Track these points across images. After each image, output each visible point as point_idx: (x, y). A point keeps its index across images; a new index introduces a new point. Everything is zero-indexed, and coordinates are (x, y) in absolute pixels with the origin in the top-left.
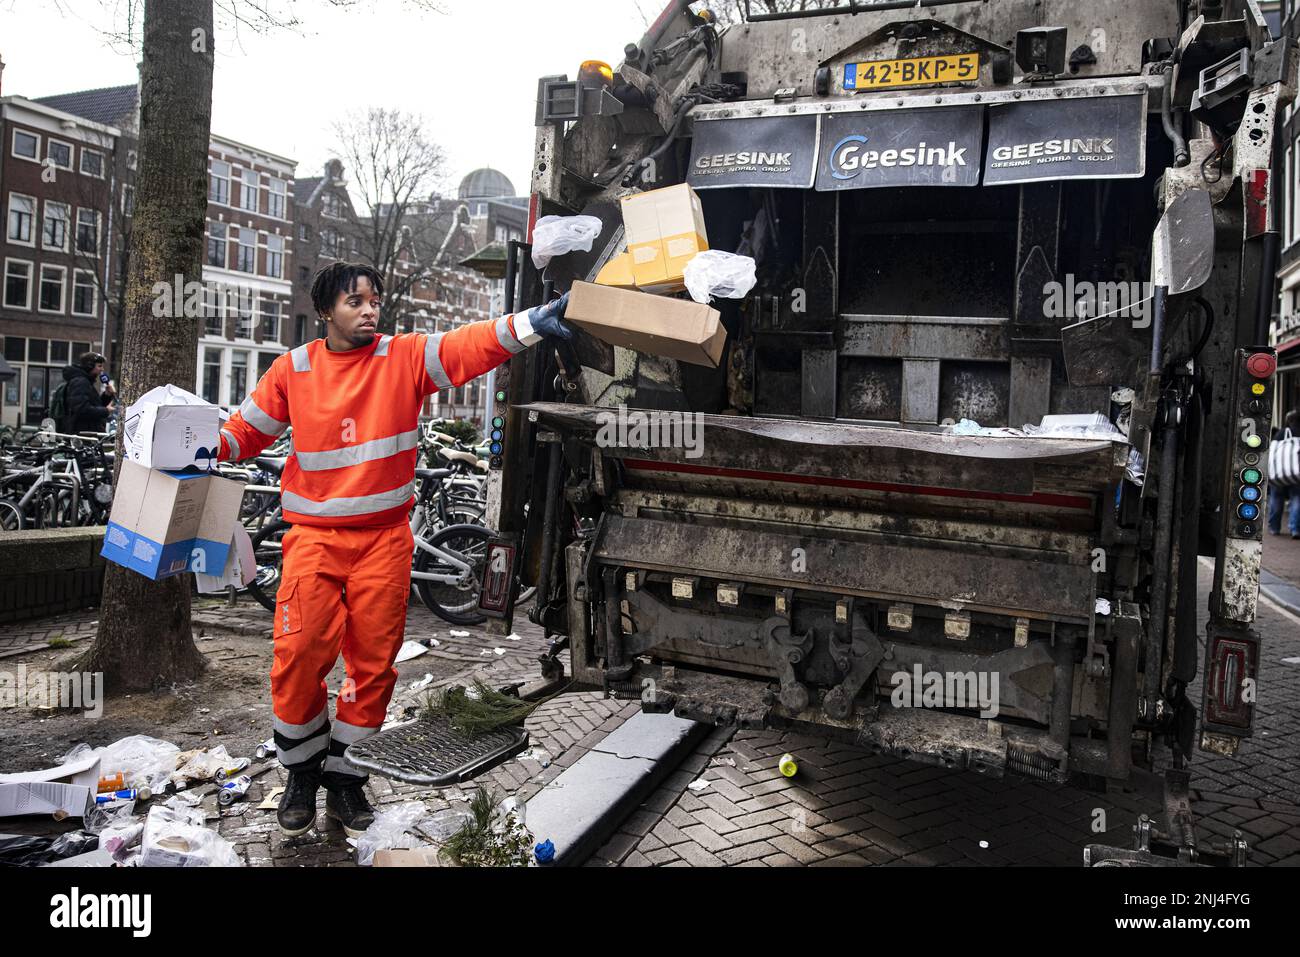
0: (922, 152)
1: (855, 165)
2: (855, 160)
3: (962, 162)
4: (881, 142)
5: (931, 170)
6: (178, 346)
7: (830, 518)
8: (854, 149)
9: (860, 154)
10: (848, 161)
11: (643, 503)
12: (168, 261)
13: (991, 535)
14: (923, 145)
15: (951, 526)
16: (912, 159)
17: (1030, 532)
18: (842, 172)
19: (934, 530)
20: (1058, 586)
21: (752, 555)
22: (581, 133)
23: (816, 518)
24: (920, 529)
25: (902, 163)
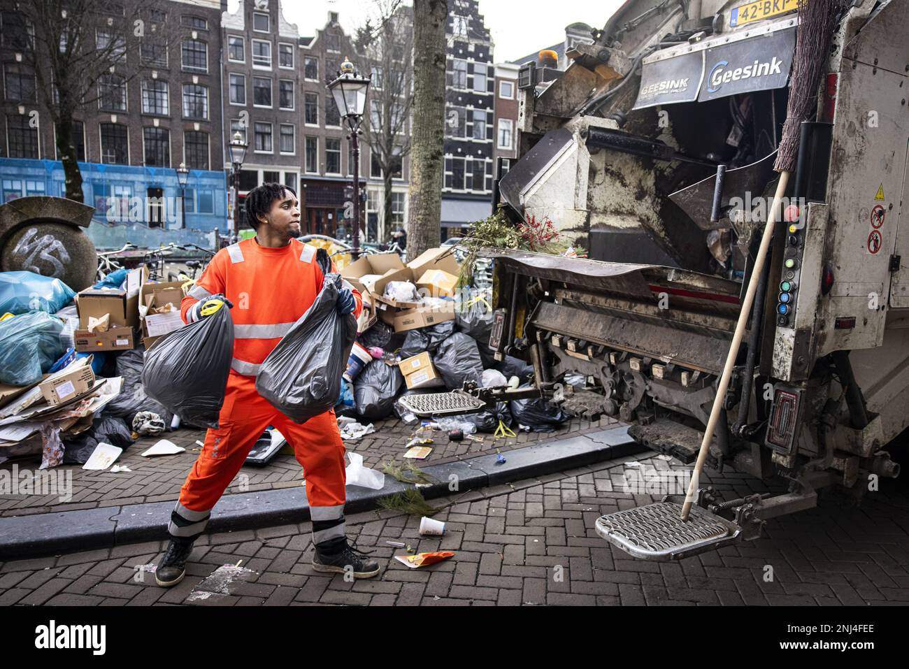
0: (756, 67)
1: (719, 82)
2: (720, 78)
3: (778, 71)
4: (734, 63)
5: (759, 80)
6: (429, 215)
7: (636, 308)
8: (720, 70)
9: (722, 74)
10: (716, 81)
11: (564, 297)
12: (423, 173)
13: (706, 321)
14: (756, 62)
15: (688, 315)
16: (749, 73)
17: (725, 321)
18: (713, 88)
19: (680, 317)
20: (717, 353)
21: (591, 326)
22: (561, 88)
23: (631, 308)
24: (674, 316)
25: (743, 77)
